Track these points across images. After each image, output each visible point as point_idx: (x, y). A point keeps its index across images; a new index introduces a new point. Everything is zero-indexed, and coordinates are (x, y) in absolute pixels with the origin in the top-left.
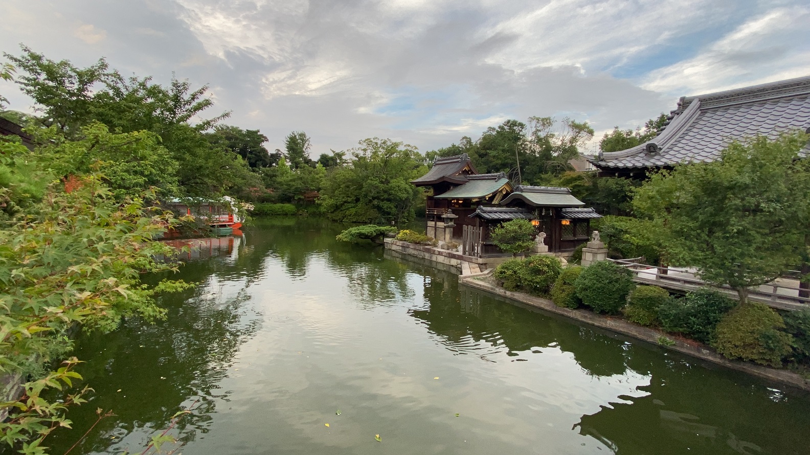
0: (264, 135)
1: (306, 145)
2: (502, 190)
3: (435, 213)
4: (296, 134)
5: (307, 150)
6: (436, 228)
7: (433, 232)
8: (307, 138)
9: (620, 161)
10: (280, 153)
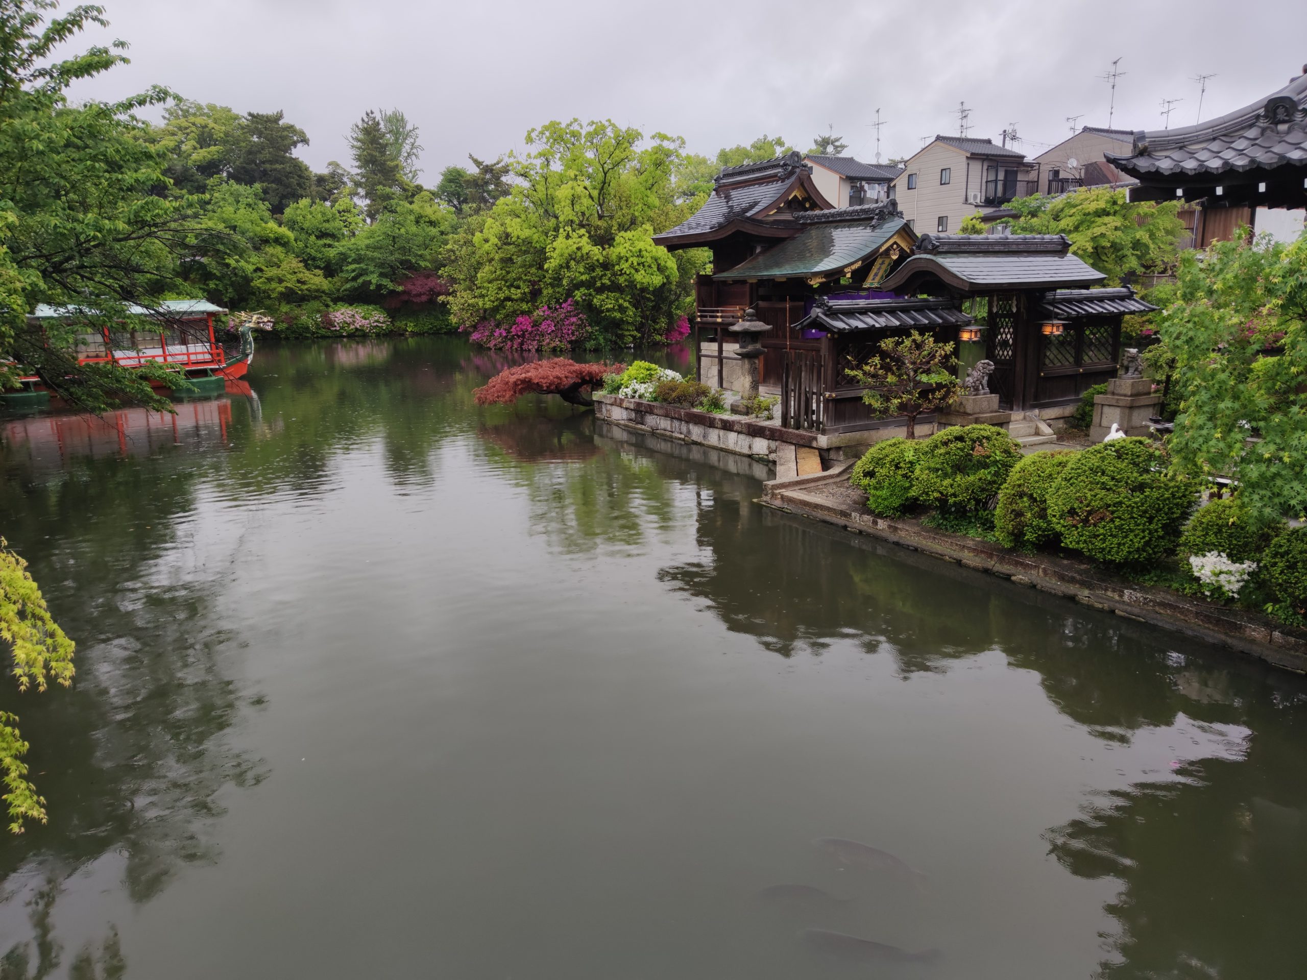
0: (298, 127)
1: (406, 148)
2: (888, 251)
3: (719, 320)
4: (378, 117)
5: (409, 161)
6: (721, 359)
7: (715, 371)
8: (409, 127)
9: (1192, 155)
10: (340, 171)
